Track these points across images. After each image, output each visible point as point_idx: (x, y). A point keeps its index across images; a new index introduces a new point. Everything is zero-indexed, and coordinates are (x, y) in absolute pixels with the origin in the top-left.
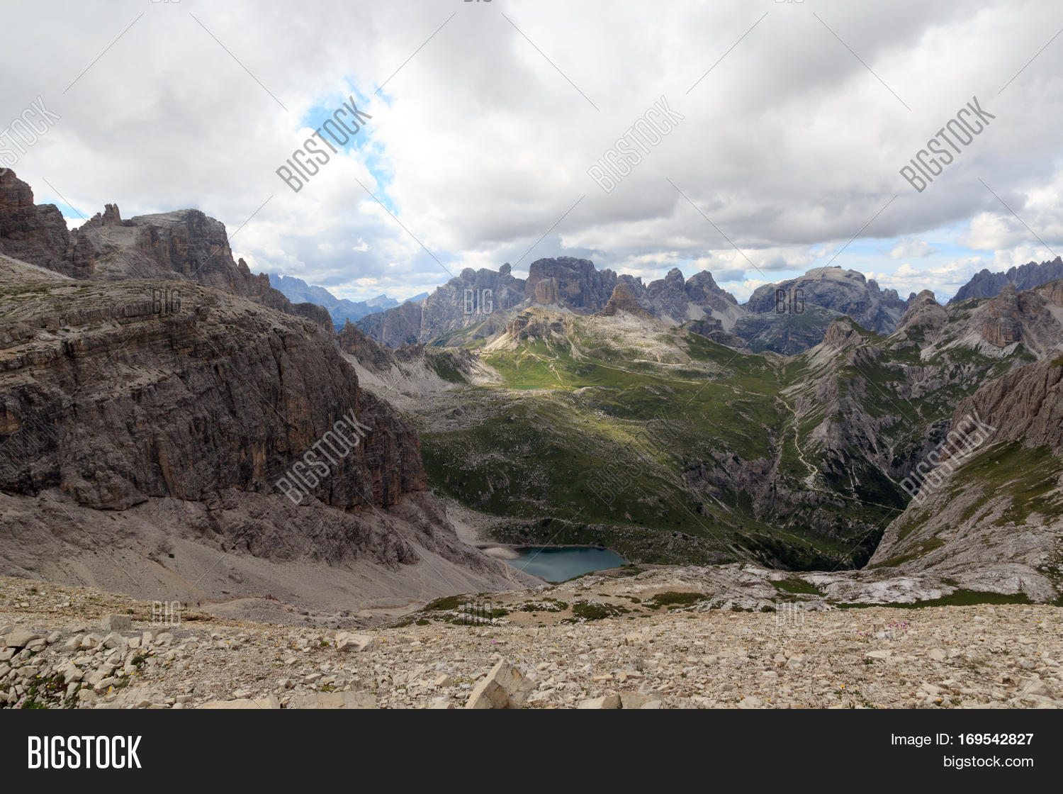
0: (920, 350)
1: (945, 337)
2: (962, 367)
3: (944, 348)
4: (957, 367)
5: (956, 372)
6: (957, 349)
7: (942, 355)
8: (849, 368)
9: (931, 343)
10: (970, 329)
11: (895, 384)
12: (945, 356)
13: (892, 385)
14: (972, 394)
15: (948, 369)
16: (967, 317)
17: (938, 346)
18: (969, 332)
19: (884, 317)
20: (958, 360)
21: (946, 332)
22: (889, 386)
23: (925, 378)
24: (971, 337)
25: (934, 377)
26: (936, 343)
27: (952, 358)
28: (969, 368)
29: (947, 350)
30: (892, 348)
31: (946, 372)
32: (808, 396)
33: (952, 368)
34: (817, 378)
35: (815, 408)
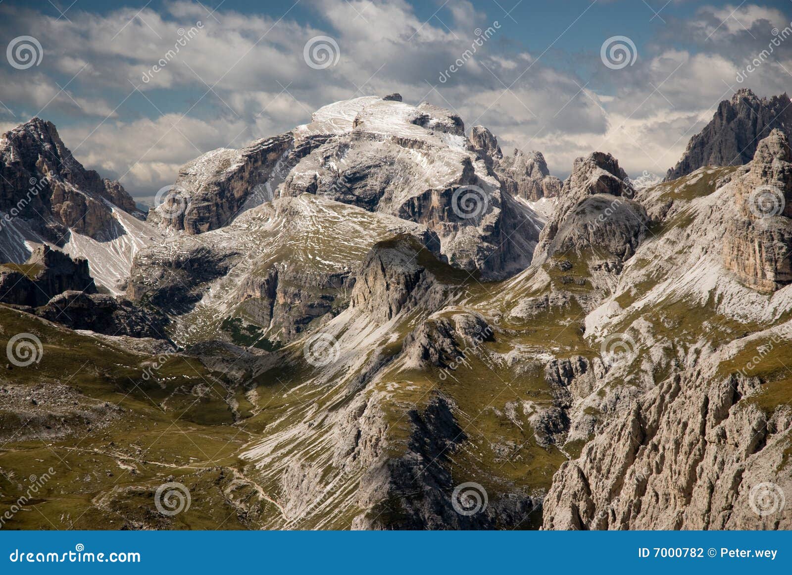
0: (584, 315)
1: (639, 275)
2: (681, 352)
3: (639, 305)
4: (670, 352)
5: (668, 365)
6: (667, 305)
7: (635, 324)
8: (412, 373)
9: (608, 293)
10: (696, 251)
11: (527, 406)
12: (641, 324)
13: (519, 410)
14: (576, 456)
15: (650, 359)
16: (687, 220)
17: (625, 300)
18: (692, 258)
19: (514, 226)
20: (669, 333)
21: (642, 263)
22: (512, 414)
23: (599, 385)
24: (697, 272)
25: (619, 381)
26: (619, 293)
27: (657, 329)
28: (698, 352)
29: (646, 309)
30: (516, 312)
31: (645, 365)
32: (312, 458)
33: (657, 353)
34: (335, 408)
35: (330, 494)
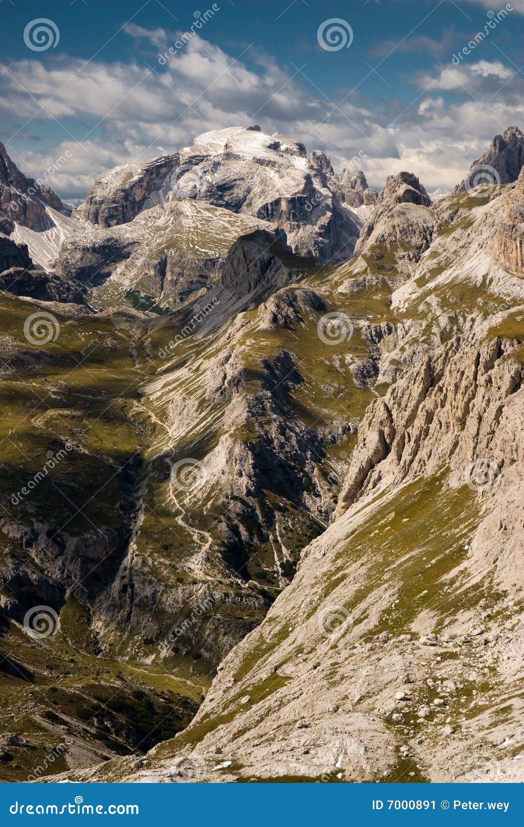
0: (391, 291)
1: (432, 263)
2: (461, 320)
3: (431, 285)
4: (453, 320)
5: (451, 329)
6: (452, 285)
7: (428, 299)
8: (264, 333)
9: (409, 276)
10: (475, 246)
11: (348, 358)
12: (433, 300)
13: (342, 361)
14: (383, 395)
15: (438, 325)
16: (468, 224)
17: (421, 282)
18: (471, 252)
19: (342, 226)
20: (453, 306)
21: (435, 254)
22: (337, 364)
23: (401, 343)
24: (474, 262)
25: (415, 341)
26: (417, 276)
27: (444, 304)
28: (473, 320)
29: (436, 288)
30: (341, 289)
31: (435, 330)
32: (191, 393)
33: (444, 321)
34: (208, 357)
35: (204, 418)
